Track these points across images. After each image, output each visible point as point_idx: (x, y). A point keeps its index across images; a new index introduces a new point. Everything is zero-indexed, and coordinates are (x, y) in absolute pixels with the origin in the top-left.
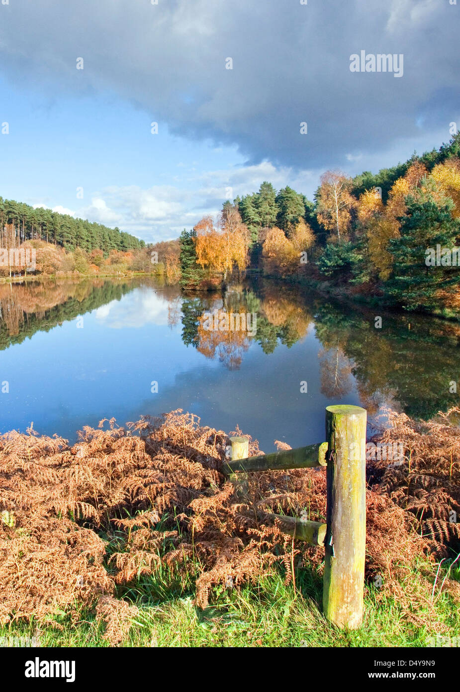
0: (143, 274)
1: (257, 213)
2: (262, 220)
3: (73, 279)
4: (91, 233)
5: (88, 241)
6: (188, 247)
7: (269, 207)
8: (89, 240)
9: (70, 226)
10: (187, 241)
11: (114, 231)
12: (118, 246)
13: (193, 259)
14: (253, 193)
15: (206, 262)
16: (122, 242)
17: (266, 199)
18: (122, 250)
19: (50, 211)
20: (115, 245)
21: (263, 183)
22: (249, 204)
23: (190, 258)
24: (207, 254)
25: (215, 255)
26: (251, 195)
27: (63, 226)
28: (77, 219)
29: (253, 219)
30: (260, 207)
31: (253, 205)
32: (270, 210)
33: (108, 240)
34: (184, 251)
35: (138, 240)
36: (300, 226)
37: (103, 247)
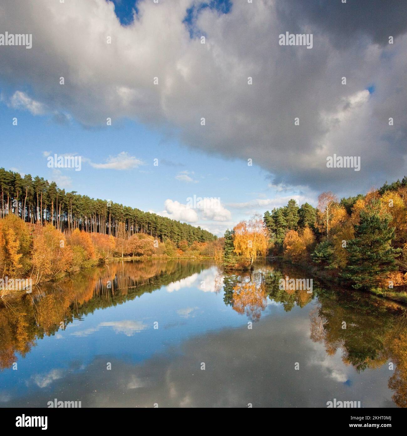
0: (209, 257)
1: (285, 220)
2: (288, 225)
3: (163, 259)
4: (181, 230)
5: (178, 235)
6: (229, 241)
7: (293, 216)
8: (180, 234)
9: (167, 225)
10: (229, 237)
11: (197, 228)
12: (199, 239)
13: (232, 249)
14: (284, 207)
15: (240, 251)
16: (202, 236)
17: (292, 211)
18: (202, 242)
19: (155, 214)
20: (197, 238)
21: (290, 200)
22: (280, 214)
23: (230, 248)
24: (241, 246)
25: (245, 247)
26: (283, 208)
27: (162, 224)
28: (173, 220)
29: (282, 224)
30: (287, 216)
31: (283, 214)
32: (294, 218)
33: (192, 235)
34: (226, 244)
35: (213, 235)
36: (306, 229)
37: (189, 239)
